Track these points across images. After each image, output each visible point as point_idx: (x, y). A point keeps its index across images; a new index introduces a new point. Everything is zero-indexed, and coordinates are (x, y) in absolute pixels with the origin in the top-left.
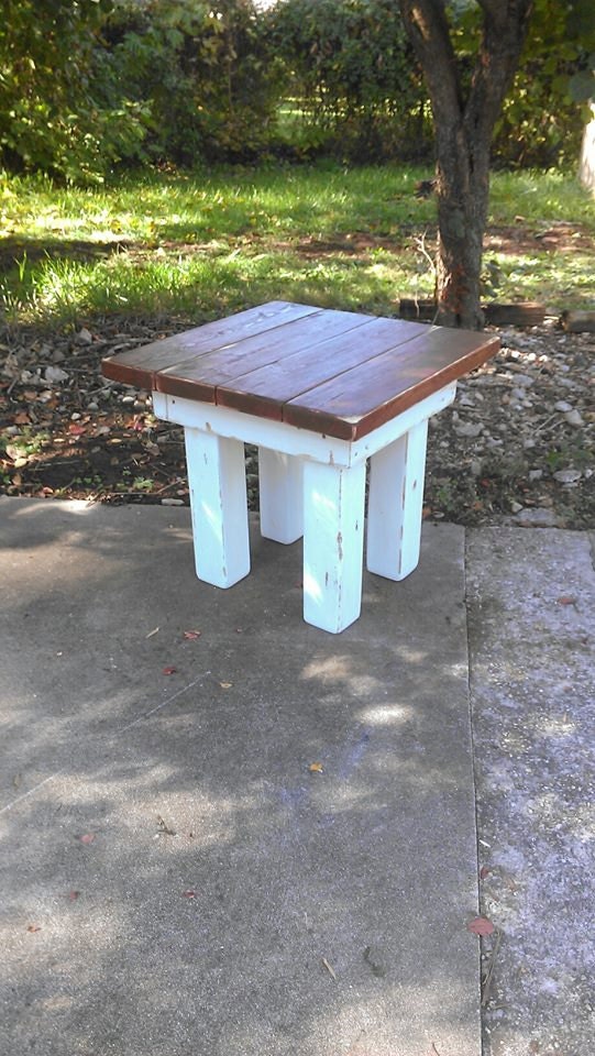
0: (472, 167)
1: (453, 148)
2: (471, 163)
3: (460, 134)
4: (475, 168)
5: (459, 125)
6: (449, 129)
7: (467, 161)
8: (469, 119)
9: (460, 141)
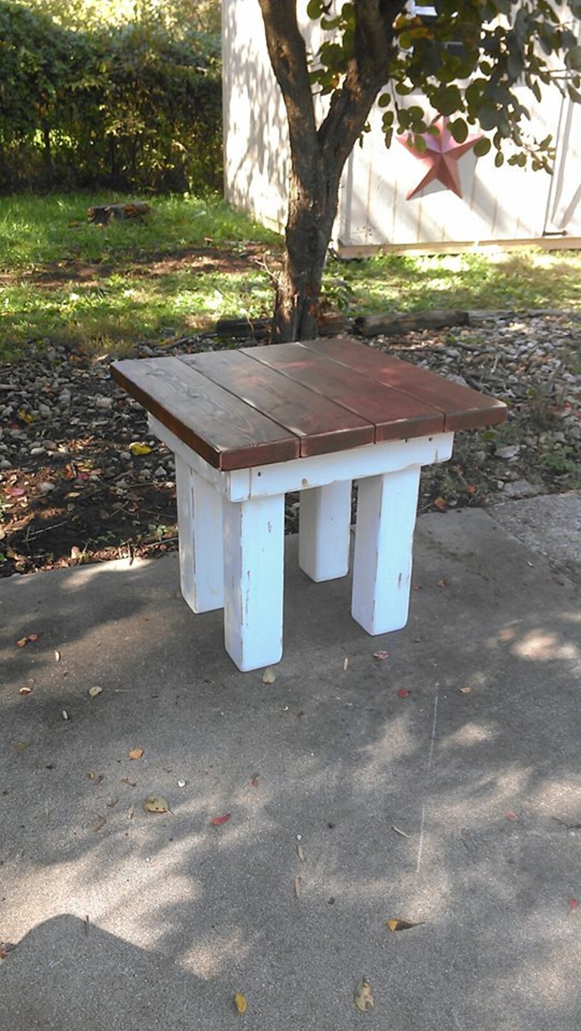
0: (328, 192)
1: (315, 175)
2: (328, 187)
3: (321, 162)
4: (330, 193)
5: (320, 153)
6: (311, 157)
7: (325, 185)
8: (328, 148)
9: (322, 168)
